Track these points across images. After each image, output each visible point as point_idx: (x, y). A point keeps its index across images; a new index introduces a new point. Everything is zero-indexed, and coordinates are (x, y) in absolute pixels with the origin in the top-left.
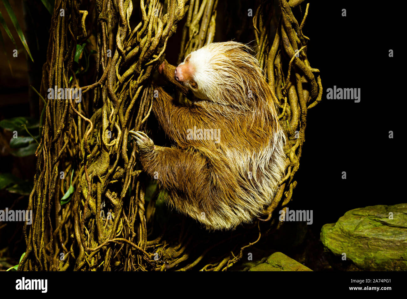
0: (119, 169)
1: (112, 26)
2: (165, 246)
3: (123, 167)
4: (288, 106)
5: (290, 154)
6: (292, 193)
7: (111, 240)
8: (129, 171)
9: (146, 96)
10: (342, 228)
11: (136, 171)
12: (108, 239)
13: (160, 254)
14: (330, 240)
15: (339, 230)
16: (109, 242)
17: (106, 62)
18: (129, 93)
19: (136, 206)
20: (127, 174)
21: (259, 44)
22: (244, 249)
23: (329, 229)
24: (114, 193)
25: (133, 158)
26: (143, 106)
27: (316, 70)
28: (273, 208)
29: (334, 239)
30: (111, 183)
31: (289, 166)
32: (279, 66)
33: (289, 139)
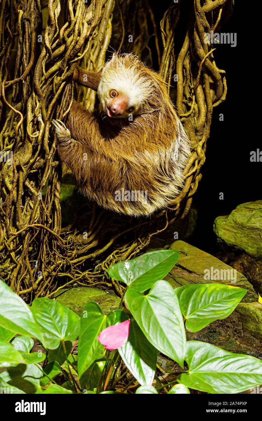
0: (39, 159)
1: (34, 25)
2: (75, 233)
3: (43, 157)
4: (196, 104)
5: (198, 148)
6: (197, 185)
7: (30, 226)
8: (49, 162)
9: (68, 91)
10: (235, 220)
11: (55, 161)
12: (27, 225)
13: (72, 241)
14: (224, 231)
15: (232, 222)
16: (29, 227)
17: (27, 59)
18: (53, 88)
19: (53, 194)
20: (48, 164)
21: (166, 46)
22: (153, 236)
23: (223, 221)
24: (32, 182)
25: (54, 149)
26: (65, 101)
27: (223, 71)
28: (181, 198)
29: (228, 230)
30: (31, 173)
31: (196, 160)
32: (188, 67)
33: (196, 135)
